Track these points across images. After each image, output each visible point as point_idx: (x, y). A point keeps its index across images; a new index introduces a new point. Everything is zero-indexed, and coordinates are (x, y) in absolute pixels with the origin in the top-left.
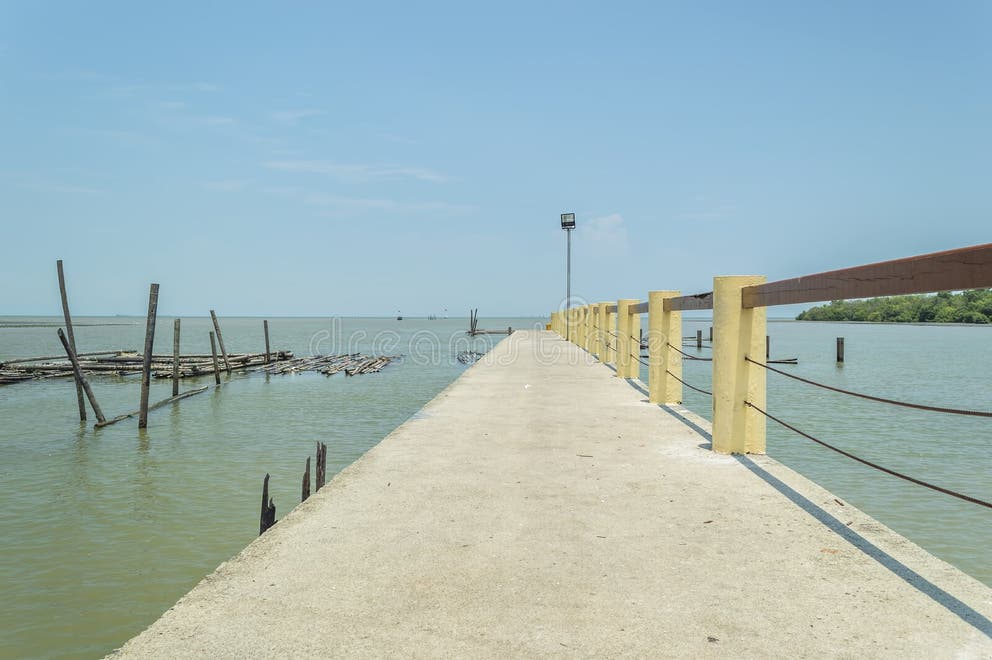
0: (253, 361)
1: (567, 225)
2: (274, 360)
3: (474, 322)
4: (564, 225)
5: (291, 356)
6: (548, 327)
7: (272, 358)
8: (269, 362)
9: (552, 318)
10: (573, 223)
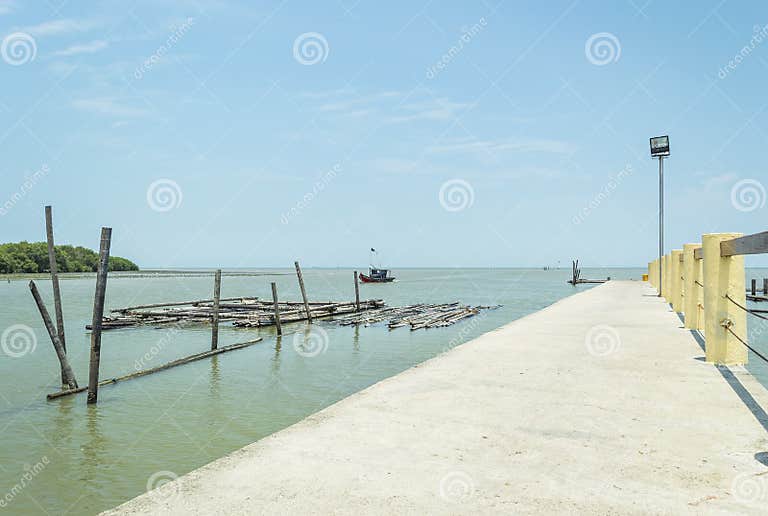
0: (339, 309)
1: (660, 151)
2: (364, 309)
3: (576, 273)
4: (654, 151)
5: (383, 305)
6: (645, 278)
7: (361, 306)
8: (358, 310)
9: (649, 268)
10: (667, 149)
